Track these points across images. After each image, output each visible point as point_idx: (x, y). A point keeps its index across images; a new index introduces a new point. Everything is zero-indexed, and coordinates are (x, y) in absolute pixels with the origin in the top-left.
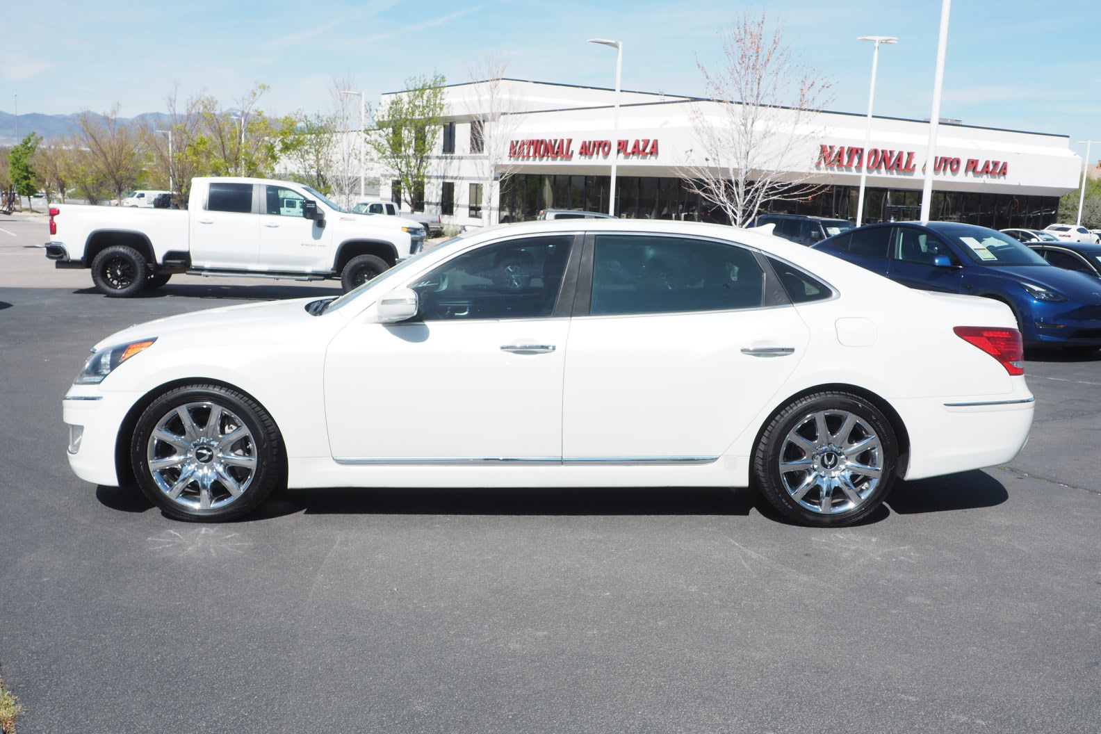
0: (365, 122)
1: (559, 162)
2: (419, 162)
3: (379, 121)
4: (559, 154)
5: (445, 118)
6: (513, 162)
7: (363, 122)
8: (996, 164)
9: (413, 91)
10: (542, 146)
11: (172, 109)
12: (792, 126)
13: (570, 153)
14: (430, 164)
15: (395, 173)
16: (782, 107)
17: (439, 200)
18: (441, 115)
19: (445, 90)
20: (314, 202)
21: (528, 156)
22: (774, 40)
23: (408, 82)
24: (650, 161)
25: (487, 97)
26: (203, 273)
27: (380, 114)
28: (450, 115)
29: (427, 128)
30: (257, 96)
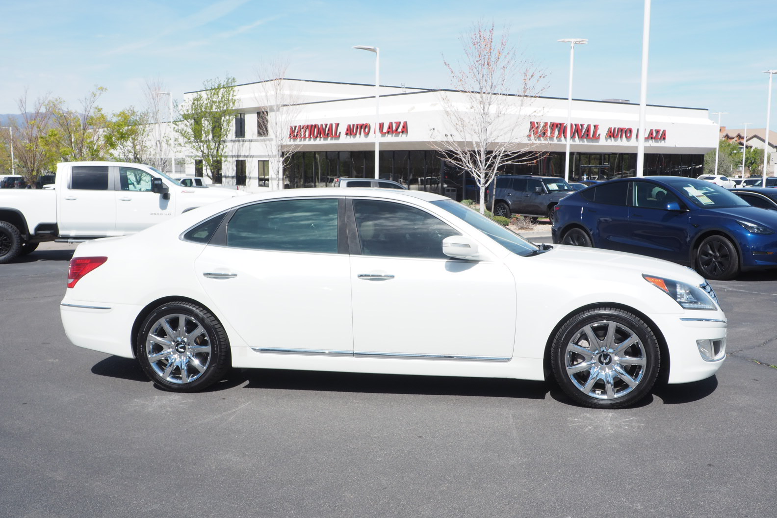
0: (173, 116)
1: (329, 141)
2: (217, 145)
3: (184, 114)
4: (329, 135)
5: (237, 110)
6: (292, 142)
7: (172, 115)
8: (658, 132)
9: (210, 90)
10: (316, 129)
11: (22, 109)
12: (519, 108)
13: (338, 134)
14: (226, 146)
15: (198, 154)
16: (509, 95)
17: (234, 174)
18: (234, 108)
19: (236, 88)
20: (160, 179)
21: (305, 137)
22: (502, 43)
23: (206, 83)
24: (402, 138)
25: (272, 92)
26: (69, 240)
27: (185, 108)
28: (240, 108)
29: (223, 118)
30: (97, 97)
